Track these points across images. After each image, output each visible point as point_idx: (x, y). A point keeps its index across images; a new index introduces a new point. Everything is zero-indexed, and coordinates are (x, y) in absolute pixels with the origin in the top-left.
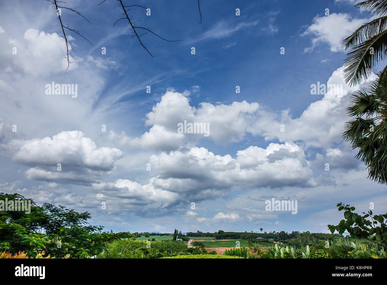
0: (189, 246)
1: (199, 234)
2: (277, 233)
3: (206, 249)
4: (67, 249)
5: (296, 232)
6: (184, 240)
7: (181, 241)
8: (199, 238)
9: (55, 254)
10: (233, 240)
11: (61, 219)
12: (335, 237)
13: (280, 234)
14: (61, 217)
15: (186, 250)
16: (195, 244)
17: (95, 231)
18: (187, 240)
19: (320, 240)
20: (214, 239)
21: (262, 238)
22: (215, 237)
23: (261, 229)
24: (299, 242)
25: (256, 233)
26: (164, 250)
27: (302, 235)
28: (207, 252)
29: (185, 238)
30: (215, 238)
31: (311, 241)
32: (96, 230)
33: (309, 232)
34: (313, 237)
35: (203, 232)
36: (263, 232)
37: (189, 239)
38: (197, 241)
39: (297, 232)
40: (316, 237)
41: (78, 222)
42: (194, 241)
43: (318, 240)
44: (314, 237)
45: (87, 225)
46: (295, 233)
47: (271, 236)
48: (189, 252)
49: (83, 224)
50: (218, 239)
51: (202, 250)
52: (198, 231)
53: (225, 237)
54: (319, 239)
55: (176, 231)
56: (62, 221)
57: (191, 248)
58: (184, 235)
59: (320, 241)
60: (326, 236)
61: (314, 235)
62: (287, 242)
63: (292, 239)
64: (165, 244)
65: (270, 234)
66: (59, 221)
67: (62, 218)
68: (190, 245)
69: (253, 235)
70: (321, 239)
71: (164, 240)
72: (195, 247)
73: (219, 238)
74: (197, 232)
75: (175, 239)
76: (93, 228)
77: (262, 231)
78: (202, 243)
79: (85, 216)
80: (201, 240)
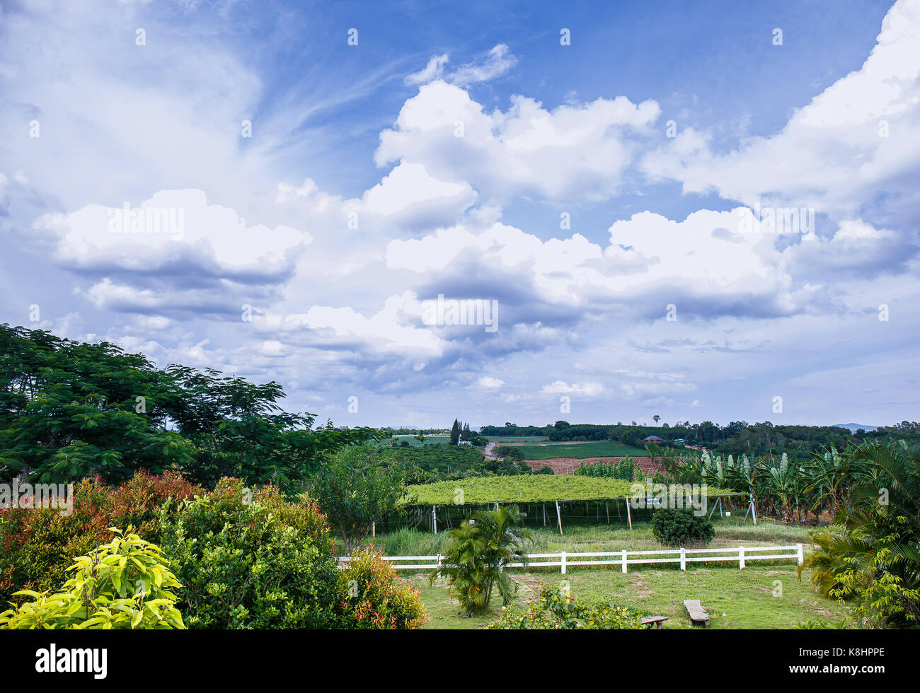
0: (489, 457)
1: (511, 431)
2: (694, 426)
3: (529, 463)
4: (240, 467)
5: (740, 425)
6: (476, 443)
7: (468, 446)
8: (511, 438)
9: (213, 477)
10: (589, 442)
11: (216, 400)
12: (830, 435)
13: (700, 428)
14: (215, 394)
15: (482, 465)
16: (504, 452)
17: (296, 425)
18: (484, 443)
19: (794, 441)
20: (546, 441)
21: (659, 439)
22: (547, 435)
23: (656, 418)
24: (745, 444)
25: (643, 425)
26: (430, 465)
27: (752, 429)
28: (530, 468)
29: (479, 439)
30: (548, 438)
31: (774, 444)
32: (298, 423)
33: (769, 422)
34: (777, 433)
35: (519, 425)
36: (660, 424)
37: (488, 441)
38: (506, 445)
39: (741, 423)
40: (786, 435)
41: (256, 406)
42: (499, 445)
43: (791, 442)
44: (781, 435)
45: (277, 413)
46: (737, 426)
47: (679, 432)
48: (489, 469)
49: (267, 410)
50: (555, 441)
51: (520, 464)
52: (507, 424)
53: (571, 435)
54: (790, 439)
55: (456, 424)
56: (217, 404)
57: (494, 462)
58: (475, 434)
59: (795, 444)
60: (809, 432)
61: (781, 429)
62: (716, 446)
63: (731, 439)
64: (432, 452)
65: (677, 428)
66: (212, 404)
67: (217, 397)
68: (490, 454)
69: (638, 432)
70: (796, 439)
71: (431, 445)
72: (502, 460)
73: (558, 439)
74: (504, 426)
75: (454, 440)
76: (291, 418)
77: (657, 421)
78: (518, 449)
79: (271, 392)
80: (516, 442)
